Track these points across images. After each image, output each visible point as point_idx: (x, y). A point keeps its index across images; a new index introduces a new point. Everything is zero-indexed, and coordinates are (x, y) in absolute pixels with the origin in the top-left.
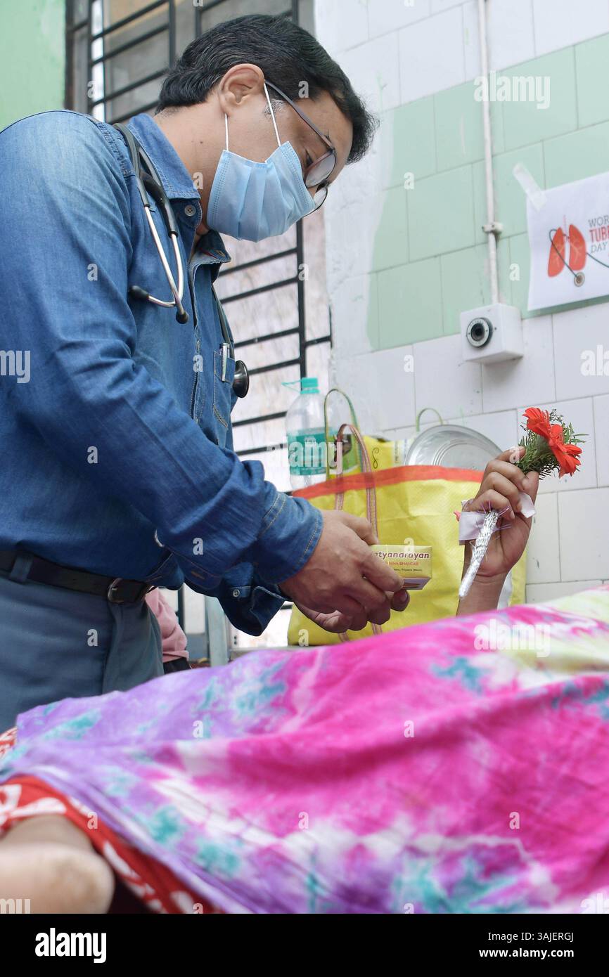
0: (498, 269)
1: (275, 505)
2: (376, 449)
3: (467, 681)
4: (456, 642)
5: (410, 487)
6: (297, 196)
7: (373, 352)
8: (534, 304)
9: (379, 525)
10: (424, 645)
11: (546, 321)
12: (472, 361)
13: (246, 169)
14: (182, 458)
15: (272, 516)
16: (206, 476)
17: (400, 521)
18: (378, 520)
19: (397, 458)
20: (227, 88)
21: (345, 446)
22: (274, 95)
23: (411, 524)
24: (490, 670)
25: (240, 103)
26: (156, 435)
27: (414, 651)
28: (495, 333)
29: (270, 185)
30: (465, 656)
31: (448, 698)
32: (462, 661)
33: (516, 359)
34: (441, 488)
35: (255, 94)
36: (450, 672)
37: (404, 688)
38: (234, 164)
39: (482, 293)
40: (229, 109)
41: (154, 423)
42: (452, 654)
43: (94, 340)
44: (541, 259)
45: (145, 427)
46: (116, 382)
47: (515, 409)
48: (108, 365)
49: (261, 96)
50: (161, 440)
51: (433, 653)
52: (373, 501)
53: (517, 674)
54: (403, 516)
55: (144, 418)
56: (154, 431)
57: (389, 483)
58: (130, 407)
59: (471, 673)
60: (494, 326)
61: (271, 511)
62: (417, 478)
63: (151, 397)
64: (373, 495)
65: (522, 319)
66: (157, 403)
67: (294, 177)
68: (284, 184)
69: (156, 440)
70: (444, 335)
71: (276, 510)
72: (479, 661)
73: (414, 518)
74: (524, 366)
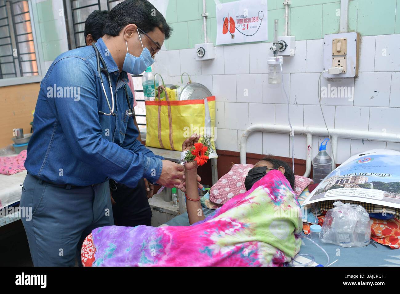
0: (206, 29)
1: (147, 164)
2: (170, 92)
3: (208, 253)
4: (205, 242)
5: (181, 107)
6: (150, 62)
7: (167, 50)
8: (218, 43)
9: (172, 117)
10: (197, 243)
11: (222, 48)
12: (199, 60)
13: (134, 59)
14: (117, 163)
15: (147, 167)
16: (126, 165)
17: (178, 117)
18: (172, 115)
19: (176, 95)
20: (126, 33)
21: (161, 91)
22: (140, 32)
23: (182, 118)
24: (214, 250)
25: (130, 37)
26: (108, 159)
27: (195, 245)
28: (206, 53)
29: (142, 62)
30: (207, 246)
31: (204, 258)
32: (207, 247)
33: (212, 60)
34: (190, 107)
35: (134, 32)
36: (204, 251)
37: (192, 256)
38: (130, 57)
39: (201, 36)
40: (127, 39)
41: (107, 156)
42: (204, 246)
43: (87, 136)
44: (220, 28)
45: (105, 158)
46: (95, 148)
47: (212, 75)
48: (92, 143)
49: (136, 33)
50: (110, 160)
51: (199, 245)
52: (170, 109)
53: (220, 249)
54: (179, 115)
55: (104, 156)
56: (107, 158)
57: (175, 105)
58: (99, 154)
59: (209, 251)
60: (205, 50)
61: (147, 166)
62: (183, 104)
63: (105, 149)
64: (170, 108)
65: (214, 46)
66: (108, 149)
67: (148, 57)
68: (146, 60)
69: (109, 160)
70: (189, 48)
71: (148, 165)
72: (212, 247)
73: (183, 116)
74: (215, 62)
